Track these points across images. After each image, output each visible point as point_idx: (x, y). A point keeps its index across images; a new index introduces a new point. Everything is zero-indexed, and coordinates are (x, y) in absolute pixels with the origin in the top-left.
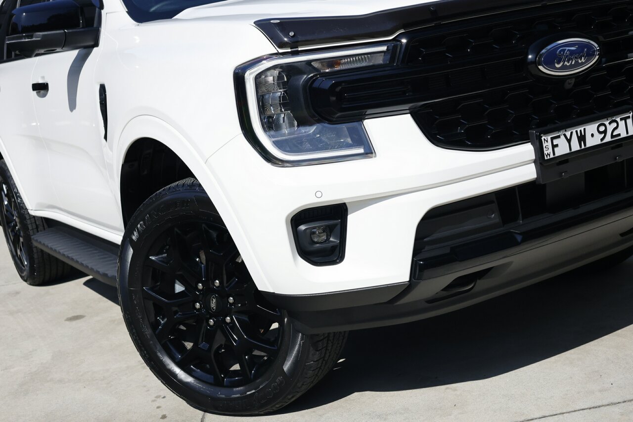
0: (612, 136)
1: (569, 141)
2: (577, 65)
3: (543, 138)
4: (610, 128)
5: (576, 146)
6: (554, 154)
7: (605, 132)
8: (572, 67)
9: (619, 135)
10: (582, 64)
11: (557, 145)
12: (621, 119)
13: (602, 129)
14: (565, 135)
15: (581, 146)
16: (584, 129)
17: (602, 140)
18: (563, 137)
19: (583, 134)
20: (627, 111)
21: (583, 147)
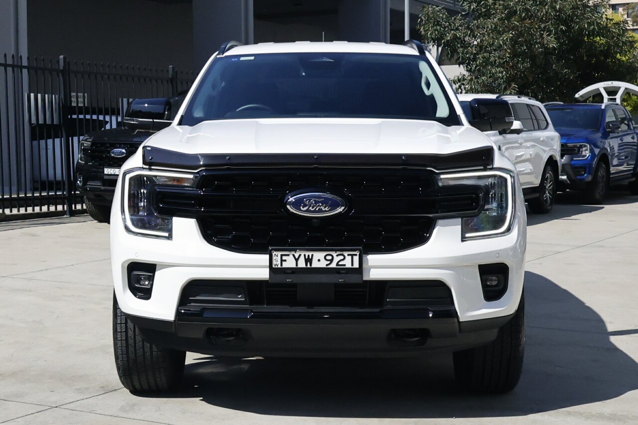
0: (337, 264)
1: (297, 260)
2: (320, 211)
3: (274, 254)
4: (336, 259)
5: (302, 264)
6: (281, 265)
7: (331, 261)
8: (315, 212)
9: (345, 265)
10: (326, 211)
11: (285, 261)
12: (348, 255)
13: (329, 258)
14: (294, 255)
15: (306, 265)
16: (312, 255)
17: (327, 265)
18: (291, 256)
19: (310, 258)
20: (355, 250)
21: (309, 266)
